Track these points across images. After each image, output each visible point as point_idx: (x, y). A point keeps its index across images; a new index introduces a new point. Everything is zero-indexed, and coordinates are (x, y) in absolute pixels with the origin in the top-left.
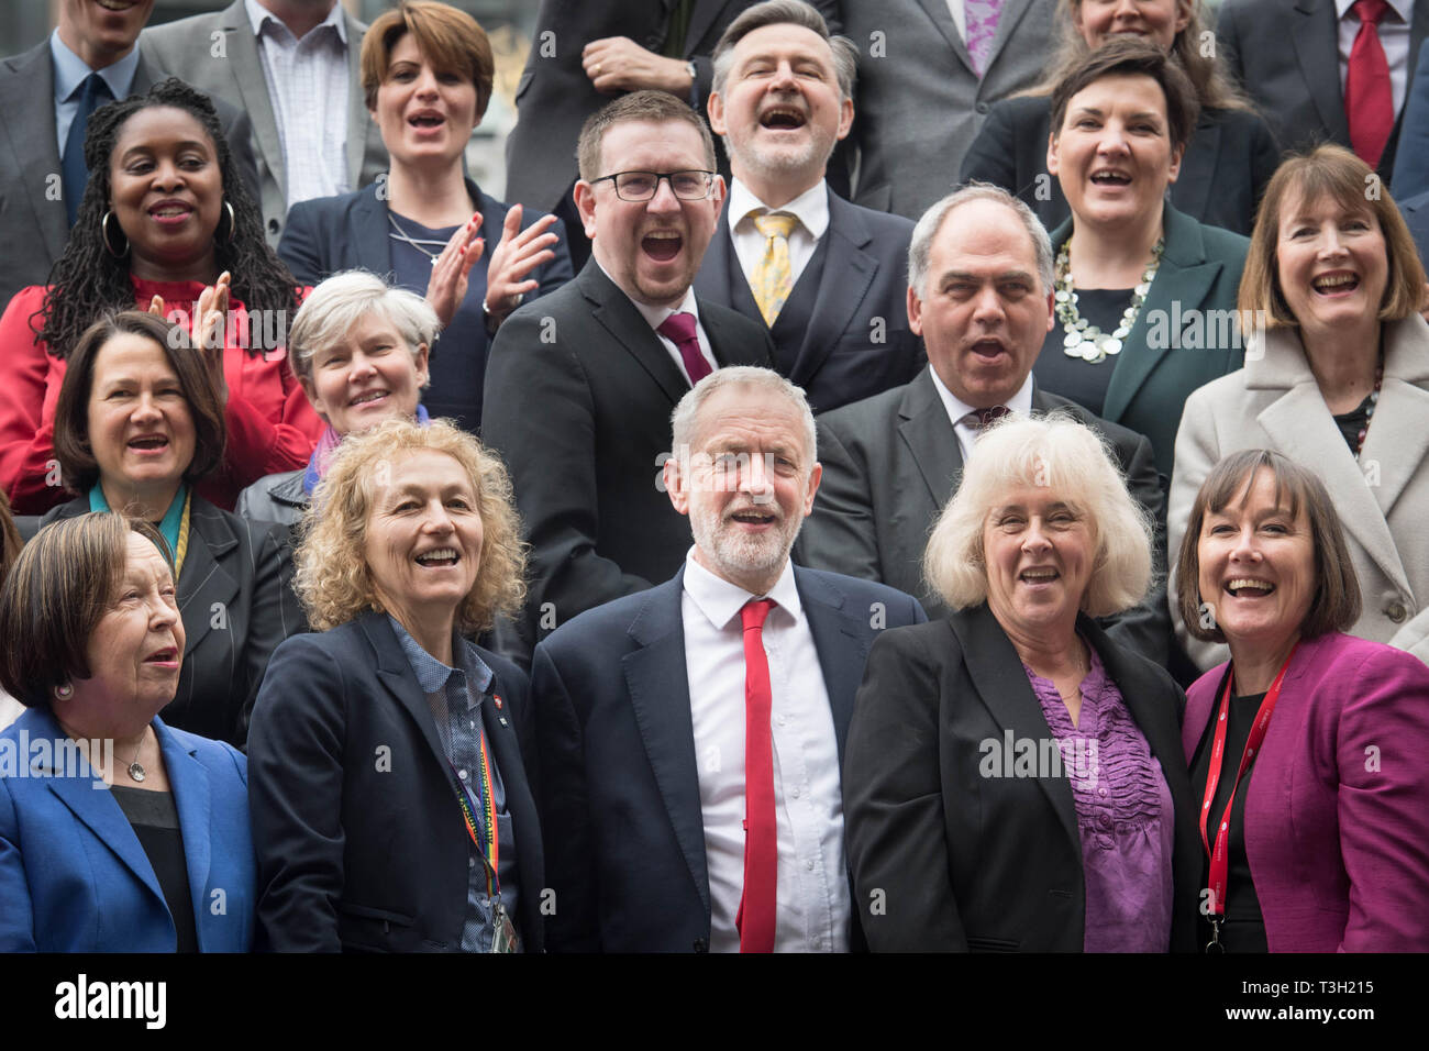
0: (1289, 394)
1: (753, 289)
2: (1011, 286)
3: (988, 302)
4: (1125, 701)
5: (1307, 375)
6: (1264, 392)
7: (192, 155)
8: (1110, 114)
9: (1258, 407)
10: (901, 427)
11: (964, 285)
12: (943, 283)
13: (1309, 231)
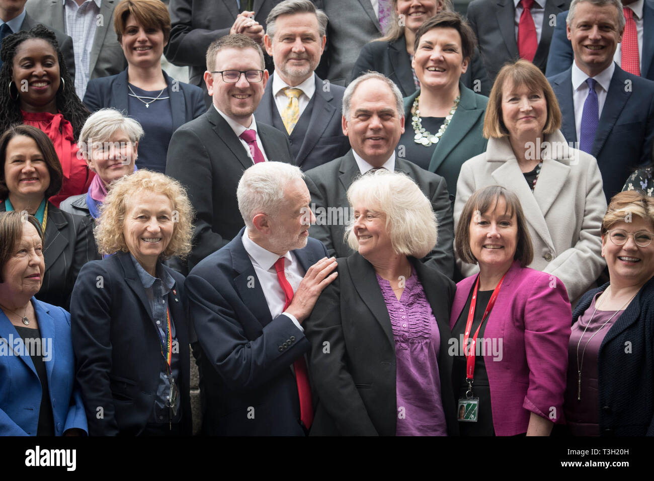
0: (505, 164)
1: (282, 119)
2: (385, 115)
3: (375, 122)
4: (424, 291)
5: (513, 156)
6: (494, 163)
7: (49, 61)
8: (436, 44)
9: (492, 169)
10: (340, 176)
11: (366, 115)
12: (356, 113)
13: (515, 98)
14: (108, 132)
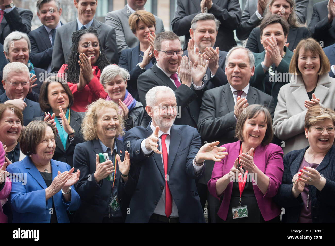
0: (299, 88)
2: (241, 66)
3: (236, 68)
5: (303, 84)
6: (295, 88)
7: (96, 44)
8: (271, 33)
9: (293, 90)
10: (223, 93)
11: (233, 65)
12: (229, 64)
13: (305, 58)
14: (113, 77)
